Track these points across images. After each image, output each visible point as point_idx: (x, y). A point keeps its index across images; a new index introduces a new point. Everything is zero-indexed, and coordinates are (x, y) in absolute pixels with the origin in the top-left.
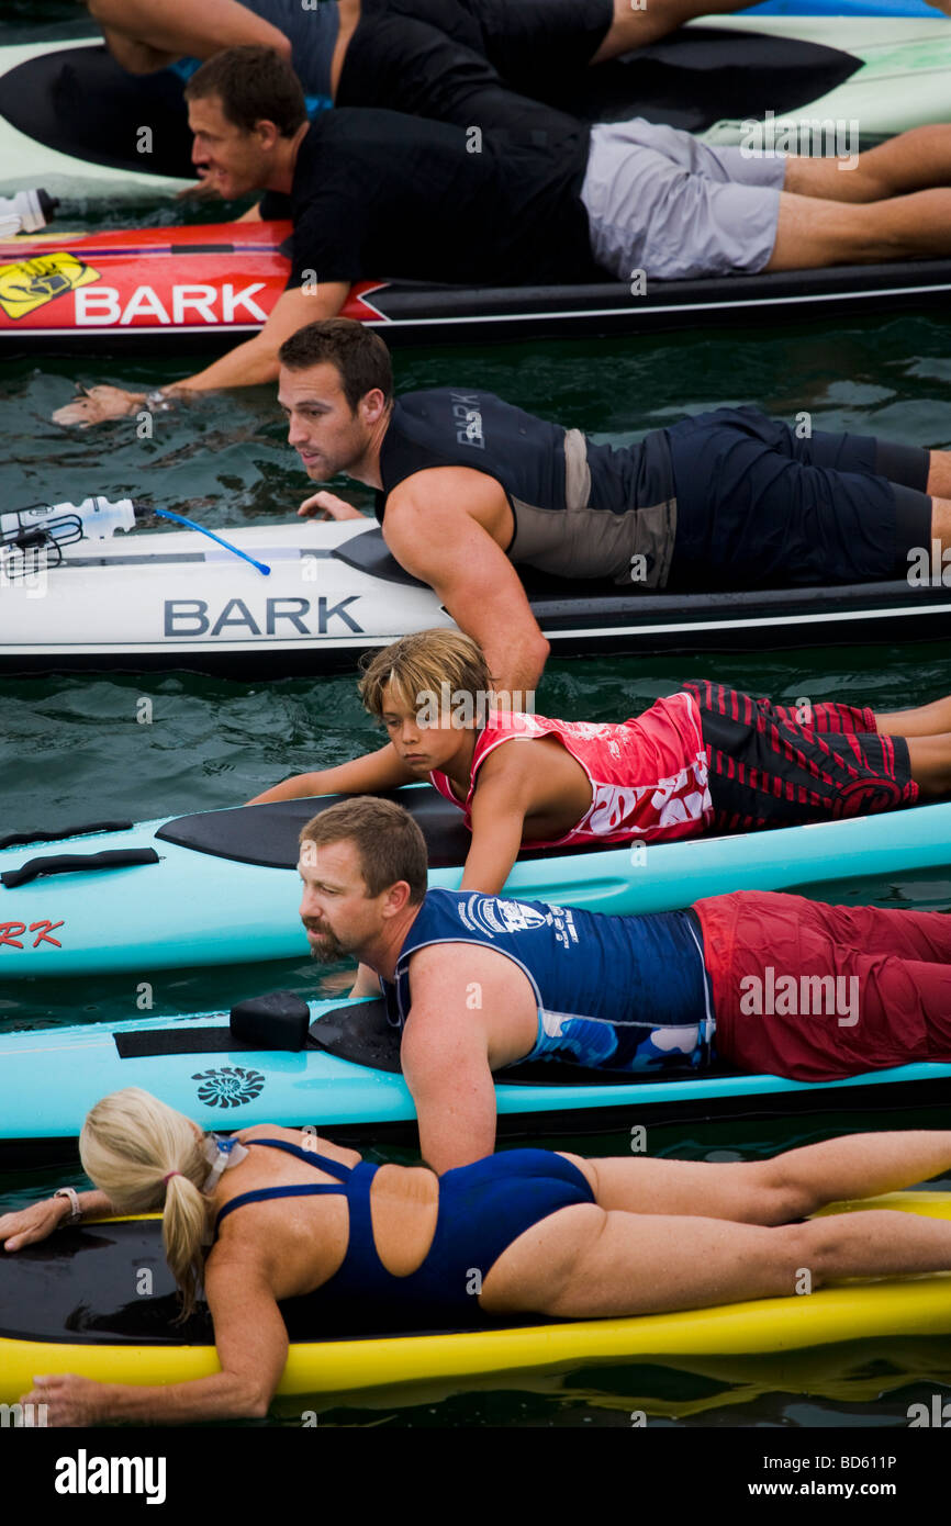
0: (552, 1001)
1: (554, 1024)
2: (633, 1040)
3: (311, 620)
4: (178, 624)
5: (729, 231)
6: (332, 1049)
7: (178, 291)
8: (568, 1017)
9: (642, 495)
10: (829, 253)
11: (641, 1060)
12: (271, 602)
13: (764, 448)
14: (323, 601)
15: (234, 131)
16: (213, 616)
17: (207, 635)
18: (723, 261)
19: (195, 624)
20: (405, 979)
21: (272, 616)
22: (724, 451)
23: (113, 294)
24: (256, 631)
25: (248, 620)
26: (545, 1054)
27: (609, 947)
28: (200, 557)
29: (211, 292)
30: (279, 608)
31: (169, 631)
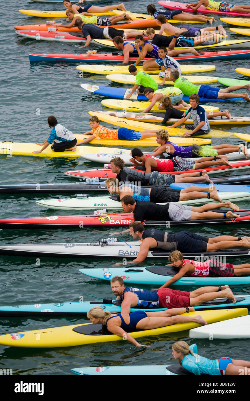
0: (140, 299)
1: (140, 301)
2: (150, 303)
3: (135, 254)
4: (120, 253)
5: (185, 216)
6: (115, 304)
7: (121, 221)
8: (142, 301)
9: (174, 241)
10: (197, 218)
11: (150, 306)
12: (131, 251)
13: (188, 236)
14: (137, 251)
15: (125, 205)
16: (124, 252)
17: (123, 255)
18: (185, 219)
19: (122, 253)
20: (123, 296)
21: (131, 253)
22: (184, 236)
23: (114, 221)
24: (129, 254)
25: (128, 253)
26: (139, 305)
27: (147, 293)
28: (124, 245)
29: (125, 221)
30: (132, 252)
31: (119, 254)
